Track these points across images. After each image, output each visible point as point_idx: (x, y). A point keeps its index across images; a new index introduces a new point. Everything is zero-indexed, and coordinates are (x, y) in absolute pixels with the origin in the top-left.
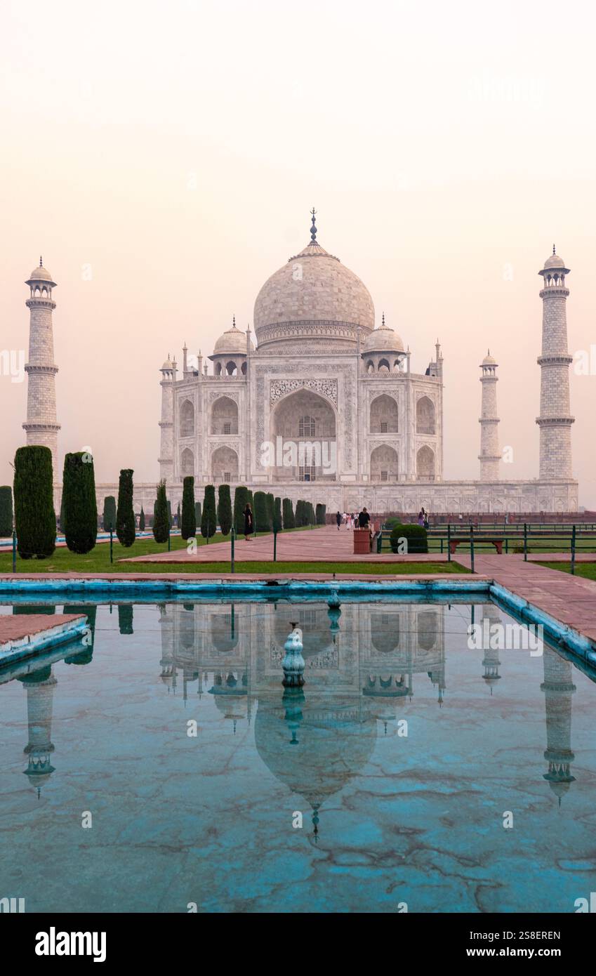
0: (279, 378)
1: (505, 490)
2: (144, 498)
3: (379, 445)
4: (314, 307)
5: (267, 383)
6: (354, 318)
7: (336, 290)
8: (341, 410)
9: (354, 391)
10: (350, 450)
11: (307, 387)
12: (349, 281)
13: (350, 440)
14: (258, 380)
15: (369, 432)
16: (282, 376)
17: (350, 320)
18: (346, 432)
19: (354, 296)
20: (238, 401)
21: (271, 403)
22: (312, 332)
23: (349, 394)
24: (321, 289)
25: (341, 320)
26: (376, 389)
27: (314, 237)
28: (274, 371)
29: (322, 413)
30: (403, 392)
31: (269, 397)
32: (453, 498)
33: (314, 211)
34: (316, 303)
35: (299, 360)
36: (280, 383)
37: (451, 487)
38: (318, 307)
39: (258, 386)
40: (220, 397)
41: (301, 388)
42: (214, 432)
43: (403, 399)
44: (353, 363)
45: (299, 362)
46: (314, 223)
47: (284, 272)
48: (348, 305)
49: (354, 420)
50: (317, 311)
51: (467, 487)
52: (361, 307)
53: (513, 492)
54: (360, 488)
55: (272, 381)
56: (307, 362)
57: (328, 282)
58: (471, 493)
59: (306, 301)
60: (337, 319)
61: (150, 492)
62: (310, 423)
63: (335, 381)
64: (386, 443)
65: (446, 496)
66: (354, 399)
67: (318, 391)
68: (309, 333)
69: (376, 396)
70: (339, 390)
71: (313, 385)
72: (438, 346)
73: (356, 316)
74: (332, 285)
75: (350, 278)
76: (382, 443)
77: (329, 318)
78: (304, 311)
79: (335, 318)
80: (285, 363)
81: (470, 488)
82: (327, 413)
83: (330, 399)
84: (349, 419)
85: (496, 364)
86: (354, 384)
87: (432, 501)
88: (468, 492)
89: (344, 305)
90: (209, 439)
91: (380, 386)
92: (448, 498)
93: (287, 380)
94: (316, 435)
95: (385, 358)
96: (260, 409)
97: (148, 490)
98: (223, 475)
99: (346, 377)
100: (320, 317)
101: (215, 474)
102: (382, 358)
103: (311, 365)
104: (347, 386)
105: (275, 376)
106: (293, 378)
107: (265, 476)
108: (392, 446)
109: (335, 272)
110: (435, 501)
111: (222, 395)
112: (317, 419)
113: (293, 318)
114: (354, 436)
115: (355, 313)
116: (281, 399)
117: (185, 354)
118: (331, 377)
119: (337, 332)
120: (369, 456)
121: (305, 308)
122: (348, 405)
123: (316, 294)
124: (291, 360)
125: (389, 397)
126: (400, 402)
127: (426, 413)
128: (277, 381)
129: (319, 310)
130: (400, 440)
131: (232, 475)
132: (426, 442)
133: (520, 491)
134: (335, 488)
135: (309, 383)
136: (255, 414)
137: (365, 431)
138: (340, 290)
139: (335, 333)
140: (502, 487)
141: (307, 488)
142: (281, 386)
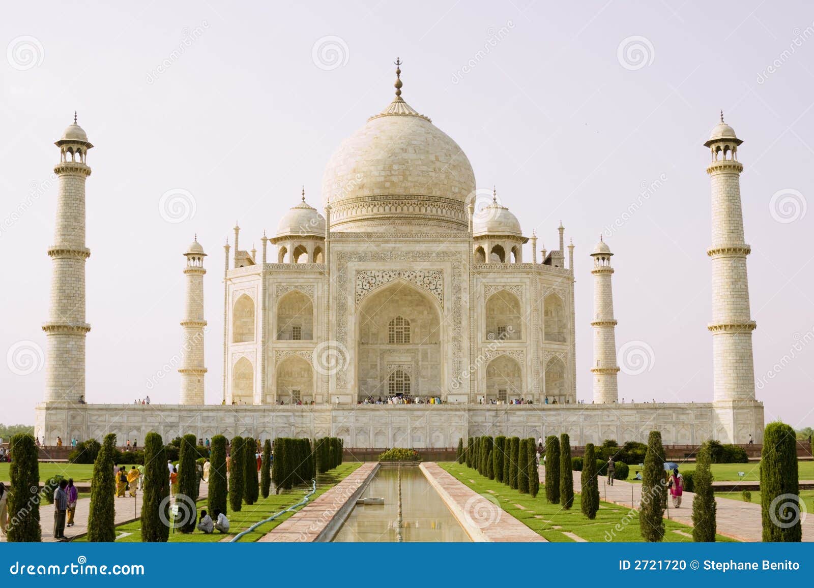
0: (369, 268)
1: (674, 415)
2: (199, 424)
3: (498, 356)
4: (405, 178)
5: (351, 274)
6: (454, 193)
7: (433, 158)
8: (448, 309)
9: (465, 285)
10: (460, 362)
11: (404, 281)
12: (447, 147)
13: (460, 349)
14: (339, 269)
15: (484, 338)
16: (372, 266)
17: (450, 195)
18: (455, 339)
19: (454, 166)
20: (313, 296)
21: (357, 300)
22: (402, 210)
23: (458, 290)
24: (414, 156)
25: (438, 194)
26: (494, 284)
27: (399, 93)
28: (361, 258)
29: (422, 313)
30: (528, 287)
31: (354, 292)
32: (609, 426)
33: (398, 61)
34: (408, 173)
35: (393, 245)
36: (369, 273)
37: (606, 412)
38: (410, 179)
39: (339, 277)
40: (289, 291)
41: (396, 281)
42: (279, 337)
43: (528, 296)
44: (464, 249)
45: (395, 247)
46: (399, 76)
47: (366, 134)
48: (447, 177)
49: (465, 322)
50: (409, 184)
51: (625, 412)
52: (462, 180)
53: (683, 417)
54: (488, 414)
55: (359, 272)
56: (404, 247)
57: (422, 147)
58: (632, 419)
59: (395, 171)
60: (434, 194)
61: (208, 417)
62: (404, 326)
63: (441, 272)
64: (507, 353)
65: (599, 423)
66: (465, 297)
67: (418, 285)
68: (399, 211)
69: (493, 291)
70: (445, 284)
71: (411, 277)
72: (561, 230)
73: (457, 190)
74: (428, 152)
75: (447, 143)
76: (501, 353)
77: (423, 191)
78: (393, 183)
79: (432, 192)
80: (376, 248)
81: (630, 412)
82: (426, 313)
83: (432, 296)
84: (458, 322)
85: (611, 252)
86: (465, 277)
87: (582, 430)
88: (626, 419)
89: (443, 176)
90: (275, 345)
91: (498, 280)
92: (602, 425)
93: (379, 271)
94: (411, 342)
95: (500, 244)
96: (342, 307)
97: (205, 414)
98: (291, 393)
99: (454, 268)
100: (413, 191)
101: (279, 392)
102: (496, 243)
103: (408, 253)
104: (456, 278)
105: (362, 266)
106: (387, 268)
107: (348, 395)
108: (515, 356)
109: (430, 135)
110: (585, 431)
111: (293, 288)
112: (413, 320)
113: (377, 192)
114: (465, 343)
115: (455, 187)
116: (370, 295)
117: (237, 234)
118: (435, 267)
119: (434, 210)
120: (485, 370)
121: (394, 179)
122: (457, 302)
123: (408, 162)
124: (382, 245)
125: (509, 294)
126: (524, 299)
127: (553, 314)
128: (365, 271)
129: (412, 182)
130: (524, 349)
131: (302, 393)
132: (556, 352)
133: (693, 416)
134: (457, 413)
135: (406, 275)
136: (335, 314)
137: (481, 336)
138: (437, 159)
139: (431, 211)
140: (671, 411)
141: (419, 413)
142: (370, 278)
